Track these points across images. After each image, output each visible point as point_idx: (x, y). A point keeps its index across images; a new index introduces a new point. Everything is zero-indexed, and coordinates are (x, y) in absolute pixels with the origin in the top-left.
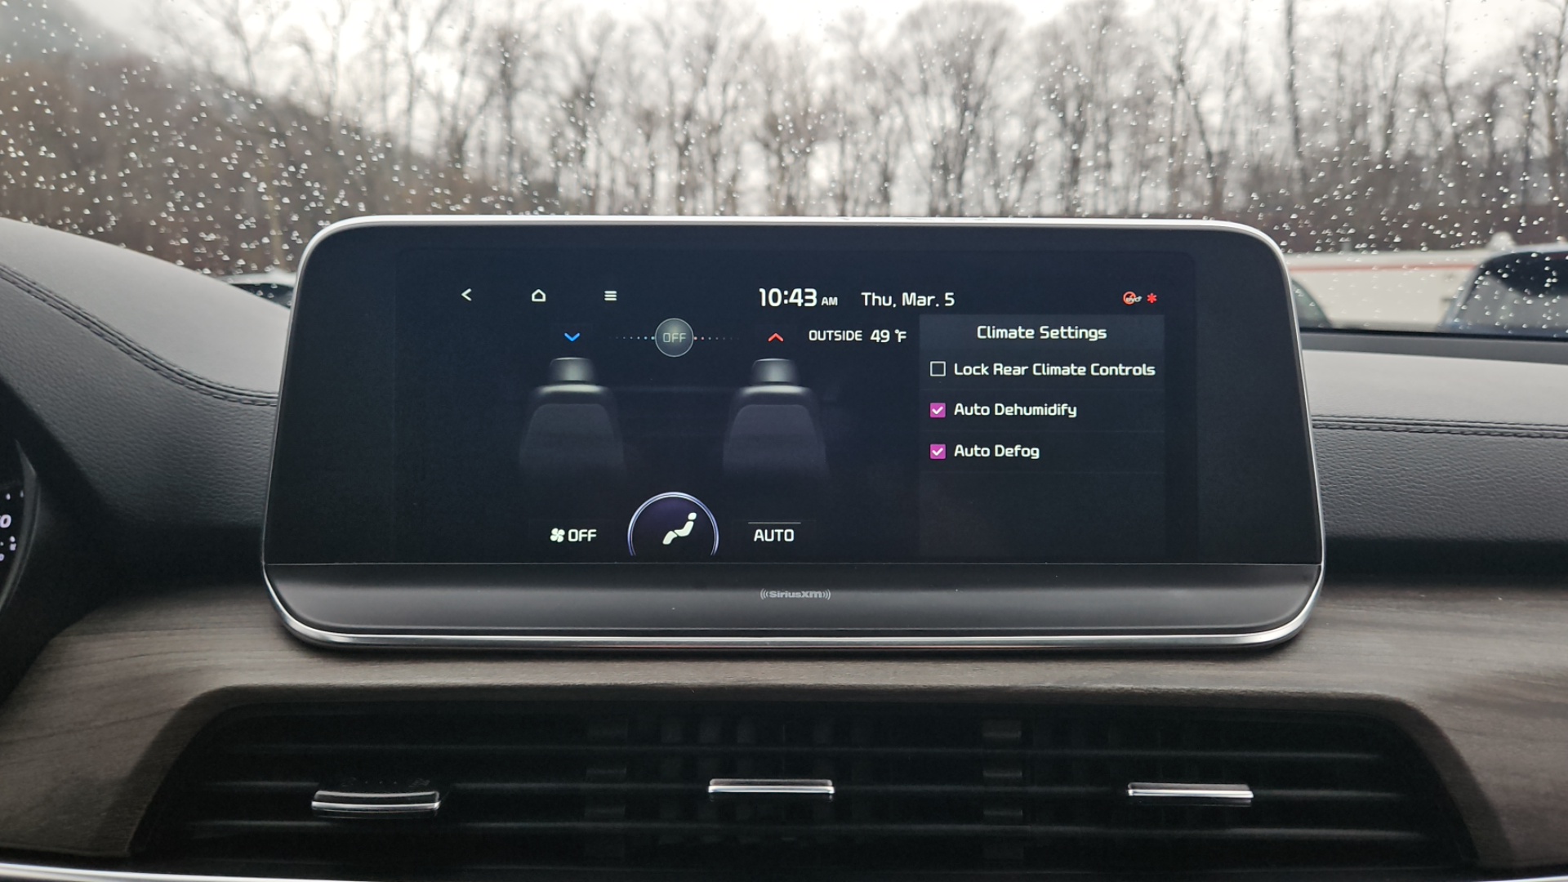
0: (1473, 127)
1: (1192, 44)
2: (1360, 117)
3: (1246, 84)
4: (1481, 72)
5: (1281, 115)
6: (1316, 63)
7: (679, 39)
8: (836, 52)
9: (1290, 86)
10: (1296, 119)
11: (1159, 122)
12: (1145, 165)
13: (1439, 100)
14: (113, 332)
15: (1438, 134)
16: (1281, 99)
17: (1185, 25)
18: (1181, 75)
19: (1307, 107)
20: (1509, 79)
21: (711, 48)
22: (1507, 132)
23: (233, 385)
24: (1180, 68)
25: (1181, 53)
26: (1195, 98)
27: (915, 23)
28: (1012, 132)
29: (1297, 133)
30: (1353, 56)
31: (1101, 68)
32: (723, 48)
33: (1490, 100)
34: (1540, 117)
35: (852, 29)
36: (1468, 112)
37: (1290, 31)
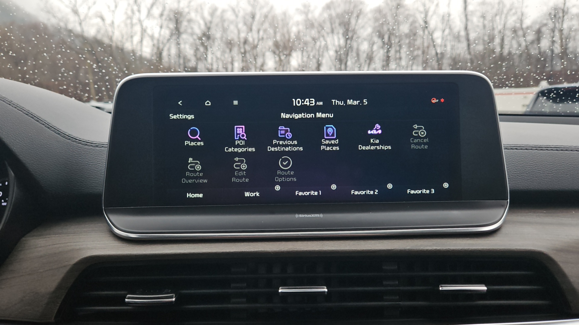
0: (532, 42)
1: (430, 13)
2: (492, 39)
3: (450, 28)
4: (534, 23)
5: (463, 39)
6: (475, 20)
7: (241, 14)
8: (300, 18)
9: (466, 28)
10: (468, 40)
11: (418, 42)
12: (414, 58)
13: (520, 33)
14: (42, 120)
15: (520, 45)
16: (463, 33)
17: (427, 6)
18: (426, 25)
19: (472, 36)
20: (546, 25)
22: (545, 44)
23: (89, 140)
24: (426, 22)
25: (426, 16)
26: (431, 34)
27: (328, 7)
28: (365, 47)
29: (469, 45)
30: (489, 17)
31: (397, 22)
32: (257, 17)
33: (539, 32)
34: (557, 38)
35: (306, 10)
36: (530, 37)
37: (465, 8)
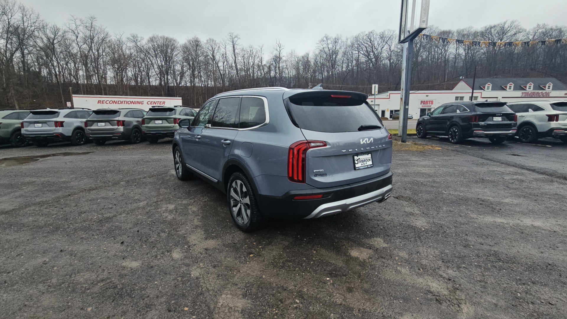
0: (267, 73)
1: (215, 52)
2: (248, 70)
3: (227, 62)
4: (268, 62)
5: (234, 68)
6: (239, 59)
8: (131, 45)
9: (235, 62)
10: (237, 69)
11: (210, 67)
12: (208, 76)
13: (261, 68)
15: (261, 74)
16: (234, 65)
17: (214, 47)
18: (214, 58)
19: (239, 67)
20: (272, 64)
21: (92, 39)
22: (272, 74)
24: (213, 56)
25: (213, 52)
26: (217, 63)
27: (152, 40)
28: (178, 67)
29: (237, 72)
30: (246, 56)
31: (197, 56)
33: (269, 68)
34: (277, 71)
35: (135, 39)
36: (266, 70)
37: (234, 51)
